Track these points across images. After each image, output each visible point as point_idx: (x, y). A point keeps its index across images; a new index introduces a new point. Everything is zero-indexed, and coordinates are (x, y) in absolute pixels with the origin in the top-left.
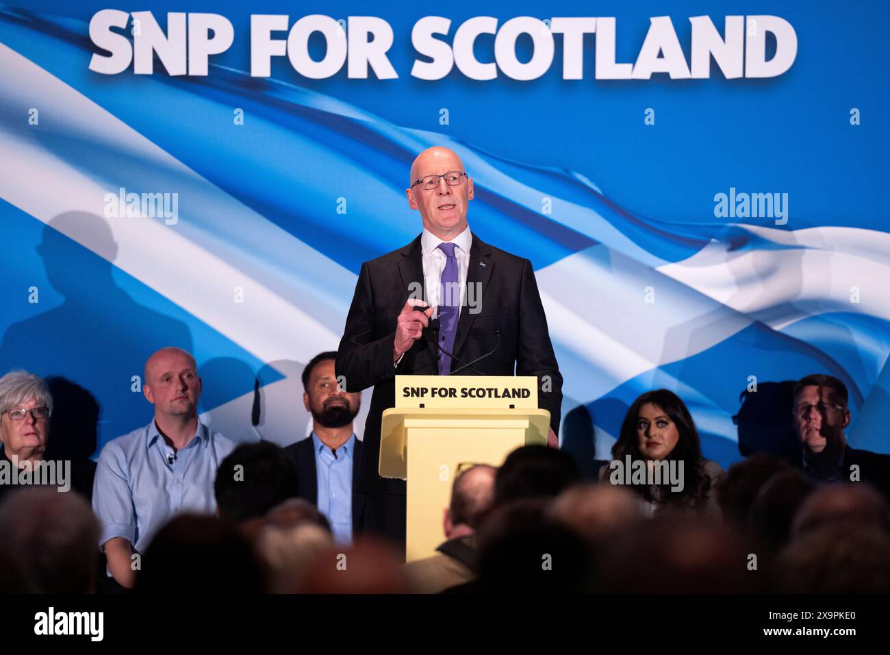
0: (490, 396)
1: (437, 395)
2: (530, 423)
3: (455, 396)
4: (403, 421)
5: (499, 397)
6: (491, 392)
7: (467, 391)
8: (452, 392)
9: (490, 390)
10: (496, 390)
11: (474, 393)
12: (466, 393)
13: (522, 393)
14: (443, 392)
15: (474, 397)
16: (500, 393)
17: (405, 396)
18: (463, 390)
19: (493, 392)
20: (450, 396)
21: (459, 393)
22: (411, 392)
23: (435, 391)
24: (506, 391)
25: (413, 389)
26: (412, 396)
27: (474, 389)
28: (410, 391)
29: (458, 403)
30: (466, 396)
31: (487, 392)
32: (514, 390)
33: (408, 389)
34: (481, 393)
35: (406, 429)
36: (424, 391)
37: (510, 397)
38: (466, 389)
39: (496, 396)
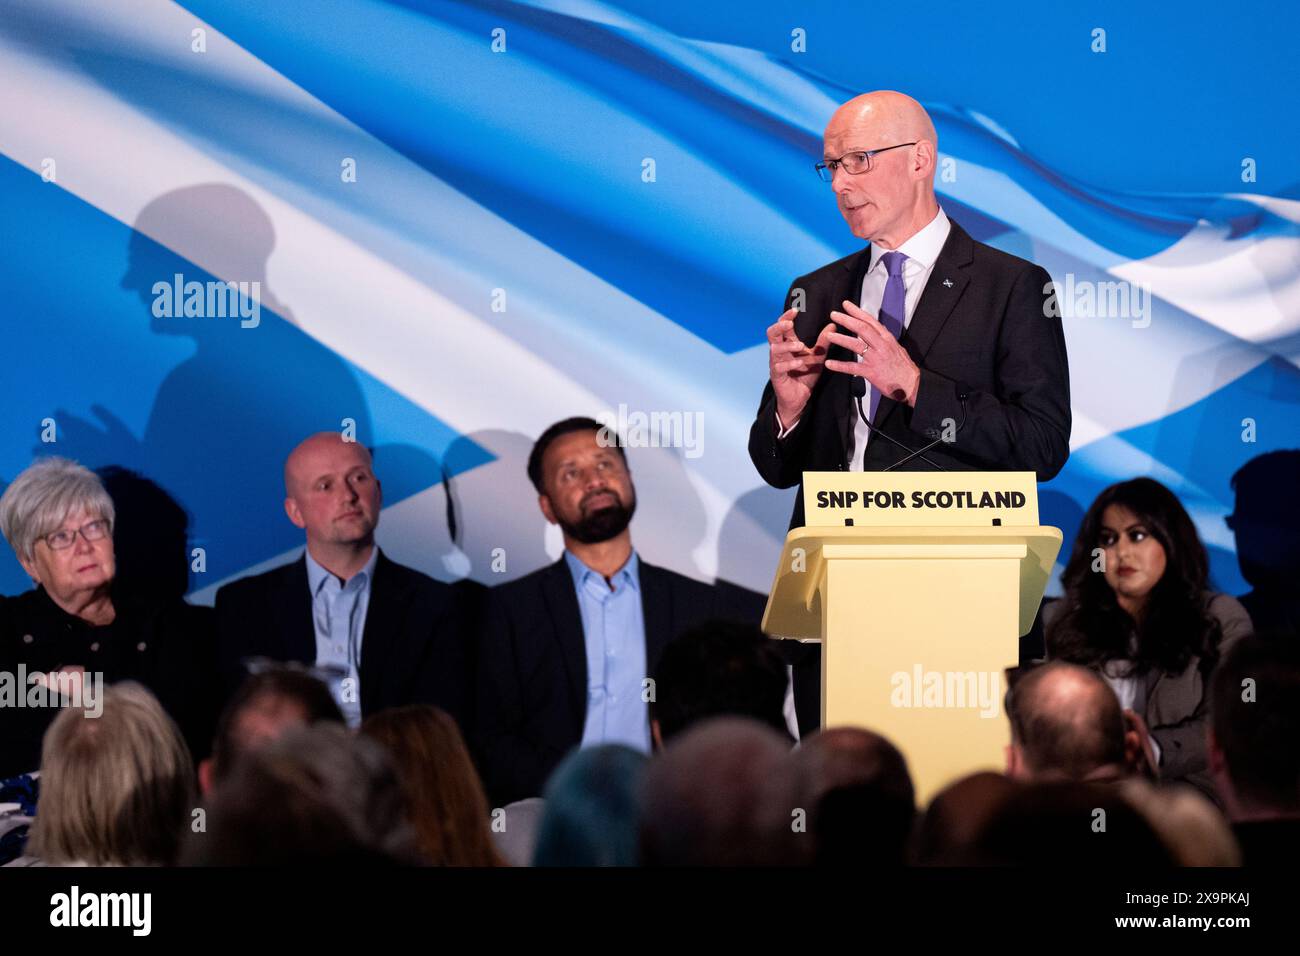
0: (960, 505)
1: (872, 505)
2: (1029, 550)
3: (903, 506)
4: (821, 547)
5: (975, 506)
6: (961, 498)
7: (922, 497)
8: (897, 500)
9: (959, 495)
10: (969, 495)
11: (933, 500)
12: (920, 500)
13: (1012, 500)
14: (883, 500)
15: (934, 506)
16: (977, 499)
17: (820, 505)
18: (915, 496)
19: (964, 499)
20: (895, 506)
21: (908, 501)
22: (827, 500)
23: (870, 497)
24: (986, 495)
25: (832, 494)
26: (833, 506)
27: (934, 493)
28: (828, 497)
29: (908, 517)
30: (919, 506)
31: (955, 498)
32: (998, 494)
33: (825, 494)
34: (945, 500)
35: (825, 561)
36: (851, 497)
37: (992, 506)
38: (920, 494)
39: (970, 505)
